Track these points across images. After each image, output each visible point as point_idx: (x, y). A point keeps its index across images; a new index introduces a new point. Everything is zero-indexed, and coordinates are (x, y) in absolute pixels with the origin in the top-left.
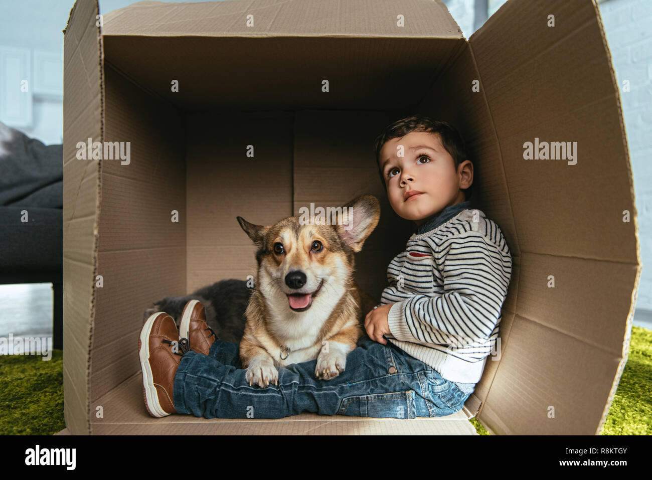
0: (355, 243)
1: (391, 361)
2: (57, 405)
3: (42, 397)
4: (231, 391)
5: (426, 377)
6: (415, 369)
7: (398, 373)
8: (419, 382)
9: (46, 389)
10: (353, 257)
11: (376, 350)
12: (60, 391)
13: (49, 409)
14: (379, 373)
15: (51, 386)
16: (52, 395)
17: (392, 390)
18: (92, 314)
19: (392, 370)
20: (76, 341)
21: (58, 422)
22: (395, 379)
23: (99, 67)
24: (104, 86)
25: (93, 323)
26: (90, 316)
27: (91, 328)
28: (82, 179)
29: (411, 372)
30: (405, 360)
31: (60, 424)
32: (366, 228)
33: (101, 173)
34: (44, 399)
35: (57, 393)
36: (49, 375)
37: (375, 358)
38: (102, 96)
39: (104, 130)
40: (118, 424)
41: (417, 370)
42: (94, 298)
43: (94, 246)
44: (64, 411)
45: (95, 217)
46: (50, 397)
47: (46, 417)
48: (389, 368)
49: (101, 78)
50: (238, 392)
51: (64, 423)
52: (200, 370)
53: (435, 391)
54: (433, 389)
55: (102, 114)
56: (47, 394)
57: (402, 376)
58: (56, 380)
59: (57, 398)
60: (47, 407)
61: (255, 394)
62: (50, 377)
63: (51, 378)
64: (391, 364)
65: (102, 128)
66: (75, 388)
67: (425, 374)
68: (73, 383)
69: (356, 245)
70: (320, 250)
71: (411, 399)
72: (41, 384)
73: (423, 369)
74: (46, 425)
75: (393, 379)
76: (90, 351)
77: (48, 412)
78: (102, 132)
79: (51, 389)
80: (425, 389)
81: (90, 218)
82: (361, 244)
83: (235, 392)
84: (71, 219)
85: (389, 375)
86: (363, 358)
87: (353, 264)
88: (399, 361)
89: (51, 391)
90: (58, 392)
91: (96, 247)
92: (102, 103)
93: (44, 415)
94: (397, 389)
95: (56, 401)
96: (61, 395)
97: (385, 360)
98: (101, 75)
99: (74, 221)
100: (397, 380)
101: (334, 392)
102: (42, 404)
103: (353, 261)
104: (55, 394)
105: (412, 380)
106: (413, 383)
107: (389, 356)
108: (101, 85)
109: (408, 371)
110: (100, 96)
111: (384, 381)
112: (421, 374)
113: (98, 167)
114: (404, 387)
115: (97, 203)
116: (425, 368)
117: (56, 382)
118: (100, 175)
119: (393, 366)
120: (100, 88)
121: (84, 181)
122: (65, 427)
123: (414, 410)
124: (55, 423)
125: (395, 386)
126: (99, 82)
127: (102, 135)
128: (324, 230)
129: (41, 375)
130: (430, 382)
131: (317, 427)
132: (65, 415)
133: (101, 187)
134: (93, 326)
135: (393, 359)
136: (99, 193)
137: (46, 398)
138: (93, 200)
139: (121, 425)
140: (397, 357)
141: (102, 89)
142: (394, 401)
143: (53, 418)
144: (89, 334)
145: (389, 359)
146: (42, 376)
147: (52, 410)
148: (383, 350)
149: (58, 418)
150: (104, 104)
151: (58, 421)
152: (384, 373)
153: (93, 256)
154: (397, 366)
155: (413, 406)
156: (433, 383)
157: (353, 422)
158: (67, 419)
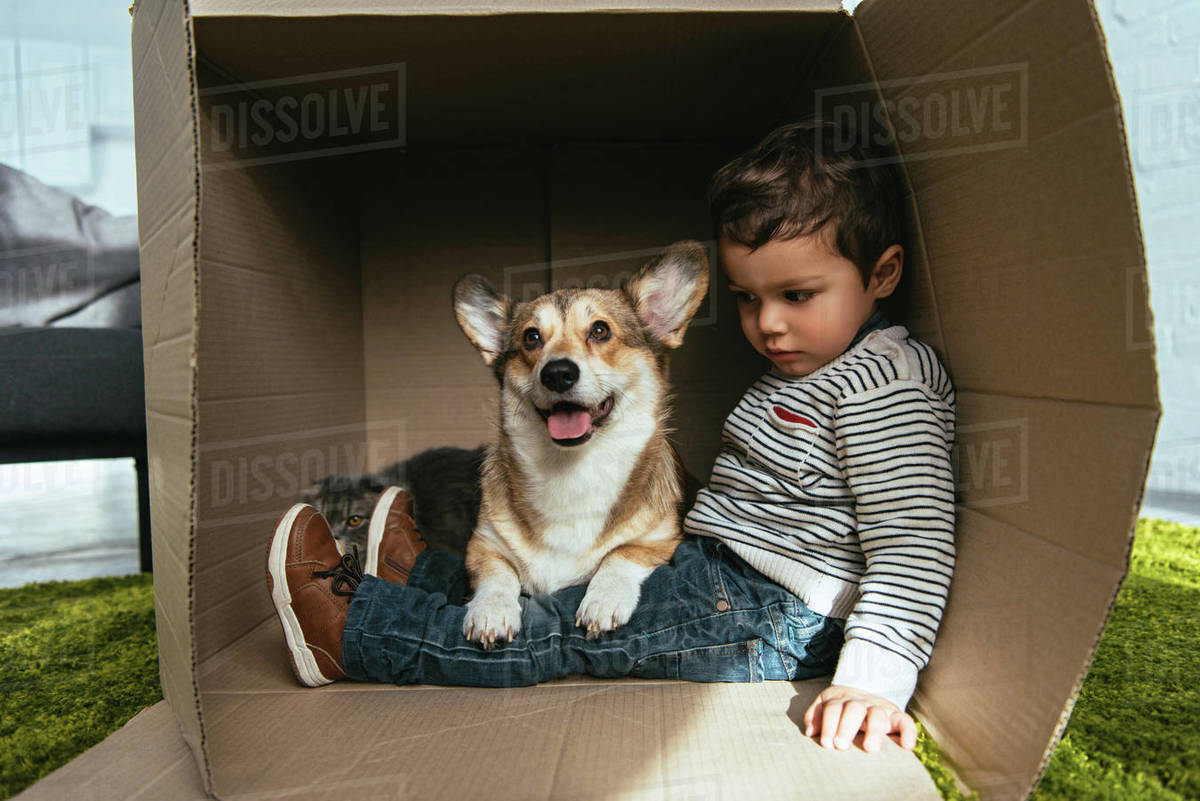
0: (670, 332)
1: (720, 591)
2: (148, 663)
3: (124, 651)
4: (441, 656)
5: (783, 612)
6: (764, 599)
7: (732, 610)
8: (770, 623)
9: (131, 638)
10: (667, 360)
11: (693, 571)
12: (153, 641)
13: (136, 669)
14: (699, 611)
15: (138, 633)
16: (140, 647)
17: (722, 640)
18: (193, 502)
19: (722, 606)
20: (171, 551)
21: (150, 691)
22: (727, 620)
23: (187, 73)
24: (197, 107)
25: (194, 518)
26: (188, 507)
27: (192, 527)
28: (171, 272)
29: (757, 606)
30: (747, 584)
31: (153, 693)
32: (687, 301)
33: (198, 259)
34: (127, 654)
35: (147, 643)
36: (133, 614)
37: (693, 586)
38: (195, 124)
39: (201, 184)
40: (251, 692)
41: (768, 601)
42: (194, 477)
43: (191, 386)
44: (160, 673)
45: (191, 336)
46: (137, 650)
47: (130, 683)
48: (717, 602)
49: (192, 93)
50: (452, 658)
51: (161, 691)
52: (386, 624)
53: (800, 637)
54: (795, 633)
55: (196, 156)
56: (131, 645)
57: (741, 615)
58: (146, 623)
59: (149, 652)
60: (131, 667)
61: (482, 661)
62: (136, 617)
63: (138, 619)
64: (720, 596)
65: (197, 181)
66: (172, 630)
67: (782, 609)
68: (169, 623)
69: (672, 335)
70: (606, 339)
71: (756, 654)
72: (120, 629)
73: (779, 601)
74: (129, 695)
75: (724, 621)
76: (191, 565)
77: (133, 674)
78: (198, 187)
79: (138, 636)
80: (782, 633)
81: (183, 339)
82: (681, 333)
83: (447, 657)
84: (156, 343)
85: (717, 614)
86: (671, 584)
87: (667, 373)
88: (734, 588)
89: (138, 640)
90: (150, 641)
91: (195, 388)
92: (196, 136)
93: (127, 678)
94: (732, 637)
95: (147, 656)
96: (154, 647)
97: (709, 588)
98: (193, 86)
99: (159, 345)
100: (730, 621)
101: (622, 649)
102: (123, 661)
103: (667, 367)
104: (145, 646)
105: (759, 620)
106: (759, 626)
107: (716, 581)
108: (193, 105)
109: (751, 605)
110: (191, 123)
111: (707, 625)
112: (774, 609)
113: (193, 248)
114: (744, 635)
115: (194, 311)
116: (782, 598)
117: (146, 627)
118: (196, 262)
119: (724, 599)
120: (190, 110)
121: (172, 276)
122: (163, 698)
123: (760, 672)
124: (146, 691)
125: (728, 633)
126: (189, 99)
127: (198, 194)
128: (613, 308)
129: (120, 614)
130: (792, 623)
131: (590, 695)
132: (161, 678)
133: (199, 284)
134: (195, 523)
135: (723, 587)
136: (197, 294)
137: (130, 653)
138: (188, 306)
139: (256, 695)
140: (730, 581)
141: (194, 111)
142: (726, 658)
143: (141, 684)
144: (188, 538)
145: (718, 587)
146: (123, 616)
147: (141, 671)
148: (706, 572)
149: (151, 683)
150: (199, 138)
151: (151, 688)
152: (709, 611)
153: (190, 404)
154: (732, 599)
155: (760, 665)
156: (796, 623)
157: (653, 687)
158: (164, 685)
